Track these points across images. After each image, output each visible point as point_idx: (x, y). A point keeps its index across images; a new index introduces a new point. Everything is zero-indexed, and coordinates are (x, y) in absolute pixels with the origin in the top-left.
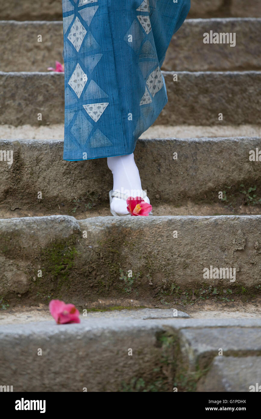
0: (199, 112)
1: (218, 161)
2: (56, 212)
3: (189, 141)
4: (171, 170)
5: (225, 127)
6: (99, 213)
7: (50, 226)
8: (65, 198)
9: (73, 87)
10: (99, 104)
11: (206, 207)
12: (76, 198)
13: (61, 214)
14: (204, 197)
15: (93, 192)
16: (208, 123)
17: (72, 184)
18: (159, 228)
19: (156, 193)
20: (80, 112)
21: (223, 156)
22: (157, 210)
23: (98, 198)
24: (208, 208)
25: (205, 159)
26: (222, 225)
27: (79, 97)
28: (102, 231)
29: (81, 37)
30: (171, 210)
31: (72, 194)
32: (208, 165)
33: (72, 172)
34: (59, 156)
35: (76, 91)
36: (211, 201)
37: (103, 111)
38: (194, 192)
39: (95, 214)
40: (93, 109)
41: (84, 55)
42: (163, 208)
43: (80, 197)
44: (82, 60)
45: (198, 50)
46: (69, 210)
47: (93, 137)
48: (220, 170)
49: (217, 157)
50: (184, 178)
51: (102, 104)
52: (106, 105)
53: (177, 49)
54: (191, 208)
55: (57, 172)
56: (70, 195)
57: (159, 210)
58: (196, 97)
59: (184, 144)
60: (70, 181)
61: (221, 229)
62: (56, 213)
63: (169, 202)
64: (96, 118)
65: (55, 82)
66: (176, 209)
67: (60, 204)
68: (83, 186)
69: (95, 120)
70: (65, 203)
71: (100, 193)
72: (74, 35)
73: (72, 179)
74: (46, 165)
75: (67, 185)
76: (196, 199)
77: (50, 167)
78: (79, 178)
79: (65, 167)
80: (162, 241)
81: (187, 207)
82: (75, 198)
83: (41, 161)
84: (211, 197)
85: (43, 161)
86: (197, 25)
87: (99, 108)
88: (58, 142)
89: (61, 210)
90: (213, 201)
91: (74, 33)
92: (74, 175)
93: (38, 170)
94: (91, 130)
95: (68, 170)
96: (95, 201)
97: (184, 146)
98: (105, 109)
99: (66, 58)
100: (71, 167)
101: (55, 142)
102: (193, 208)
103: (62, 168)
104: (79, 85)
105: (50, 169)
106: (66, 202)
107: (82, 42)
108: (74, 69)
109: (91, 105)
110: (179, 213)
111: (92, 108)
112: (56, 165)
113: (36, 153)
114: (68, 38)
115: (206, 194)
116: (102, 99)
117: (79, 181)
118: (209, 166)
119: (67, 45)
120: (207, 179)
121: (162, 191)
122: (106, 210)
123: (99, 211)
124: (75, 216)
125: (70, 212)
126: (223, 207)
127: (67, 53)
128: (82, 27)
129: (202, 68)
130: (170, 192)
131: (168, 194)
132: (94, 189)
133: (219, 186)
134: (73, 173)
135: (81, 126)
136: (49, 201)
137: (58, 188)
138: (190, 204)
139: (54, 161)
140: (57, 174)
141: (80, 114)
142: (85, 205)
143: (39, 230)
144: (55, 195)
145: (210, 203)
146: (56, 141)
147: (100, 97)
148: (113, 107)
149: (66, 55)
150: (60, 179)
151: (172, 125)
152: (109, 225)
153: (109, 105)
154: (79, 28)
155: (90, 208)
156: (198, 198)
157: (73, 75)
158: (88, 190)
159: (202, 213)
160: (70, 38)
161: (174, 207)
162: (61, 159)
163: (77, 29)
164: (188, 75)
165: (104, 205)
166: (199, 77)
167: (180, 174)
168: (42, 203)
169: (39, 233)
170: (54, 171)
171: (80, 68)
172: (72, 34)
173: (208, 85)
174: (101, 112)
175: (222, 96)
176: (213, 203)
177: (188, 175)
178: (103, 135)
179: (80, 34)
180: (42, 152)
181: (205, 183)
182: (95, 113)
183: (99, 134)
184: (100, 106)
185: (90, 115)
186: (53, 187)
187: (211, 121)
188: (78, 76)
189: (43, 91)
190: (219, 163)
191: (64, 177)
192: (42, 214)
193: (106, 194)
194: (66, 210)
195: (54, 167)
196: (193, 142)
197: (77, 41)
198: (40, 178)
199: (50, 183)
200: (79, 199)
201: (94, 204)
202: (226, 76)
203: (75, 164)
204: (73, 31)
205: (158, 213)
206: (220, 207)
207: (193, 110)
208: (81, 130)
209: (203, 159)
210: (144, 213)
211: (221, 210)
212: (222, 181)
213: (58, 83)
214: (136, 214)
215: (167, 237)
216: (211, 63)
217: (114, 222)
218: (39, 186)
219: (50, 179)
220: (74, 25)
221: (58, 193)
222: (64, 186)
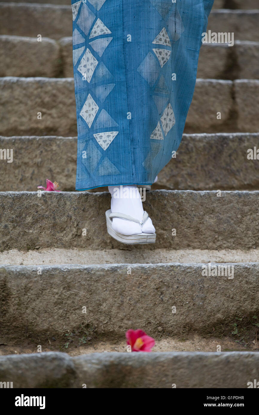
0: (204, 234)
1: (228, 289)
2: (46, 347)
3: (194, 267)
4: (175, 299)
5: (234, 251)
6: (94, 348)
7: (40, 364)
8: (56, 331)
9: (84, 118)
10: (109, 132)
11: (215, 341)
12: (69, 331)
13: (52, 350)
14: (213, 330)
15: (88, 324)
16: (215, 246)
17: (64, 315)
18: (163, 366)
19: (158, 325)
20: (91, 141)
21: (233, 284)
22: (159, 345)
23: (94, 331)
24: (217, 343)
25: (213, 287)
26: (234, 363)
27: (90, 127)
28: (99, 369)
29: (92, 68)
30: (175, 345)
31: (64, 327)
32: (216, 294)
33: (64, 302)
34: (50, 284)
35: (87, 121)
36: (220, 334)
37: (112, 139)
38: (201, 324)
39: (90, 349)
40: (103, 138)
41: (95, 85)
42: (166, 343)
43: (73, 330)
44: (93, 90)
45: (202, 166)
46: (61, 346)
47: (101, 165)
48: (230, 299)
49: (226, 284)
50: (190, 309)
51: (112, 133)
52: (115, 133)
53: (179, 165)
54: (198, 342)
55: (47, 302)
56: (62, 328)
57: (161, 345)
58: (201, 218)
59: (189, 270)
60: (63, 312)
61: (233, 367)
62: (46, 349)
63: (173, 335)
64: (105, 147)
65: (46, 202)
66: (181, 344)
67: (51, 339)
68: (76, 317)
69: (104, 148)
70: (56, 337)
71: (96, 326)
72: (85, 66)
73: (64, 310)
74: (35, 294)
75: (59, 316)
76: (204, 332)
77: (40, 297)
78: (72, 309)
79: (56, 296)
80: (167, 381)
81: (194, 340)
82: (67, 332)
83: (30, 290)
84: (220, 330)
85: (32, 290)
86: (201, 140)
87: (109, 136)
88: (49, 269)
89: (52, 346)
90: (222, 335)
91: (85, 64)
92: (66, 305)
93: (26, 300)
94: (99, 158)
95: (60, 299)
96: (90, 334)
97: (190, 272)
98: (114, 137)
99: (77, 89)
100: (63, 296)
101: (46, 268)
102: (200, 343)
103: (53, 298)
104: (90, 115)
105: (40, 298)
106: (58, 336)
107: (93, 72)
108: (85, 100)
109: (101, 134)
110: (184, 348)
111: (102, 136)
112: (47, 294)
113: (25, 281)
114: (78, 69)
115: (215, 327)
116: (112, 128)
117: (72, 312)
118: (218, 295)
119: (77, 77)
120: (216, 309)
121: (165, 323)
122: (102, 344)
123: (95, 346)
124: (67, 352)
125: (61, 347)
126: (234, 341)
127: (78, 84)
128: (93, 58)
129: (207, 186)
130: (174, 323)
131: (172, 326)
132: (89, 321)
133: (229, 317)
134: (66, 303)
135: (91, 156)
136: (38, 336)
137: (48, 320)
138: (197, 338)
139: (45, 290)
140: (47, 305)
141: (91, 144)
142: (79, 339)
143: (27, 370)
144: (45, 328)
145: (219, 337)
146: (48, 268)
147: (111, 126)
148: (122, 136)
149: (77, 87)
150: (51, 310)
151: (175, 249)
152: (107, 363)
153: (118, 134)
154: (90, 59)
155: (85, 342)
156: (206, 331)
157: (84, 106)
158: (82, 322)
159: (210, 348)
160: (81, 70)
161: (179, 341)
162: (52, 288)
163: (88, 61)
164: (191, 193)
165: (101, 339)
166: (204, 196)
167: (185, 303)
168: (31, 337)
169: (28, 374)
170: (44, 301)
171: (91, 98)
172: (83, 66)
173: (215, 205)
174: (110, 141)
175: (230, 217)
176: (223, 337)
177: (194, 305)
178: (111, 163)
179: (91, 65)
180: (31, 280)
181: (213, 314)
182: (105, 141)
183: (107, 162)
184: (109, 134)
185: (99, 143)
186: (44, 319)
187: (218, 244)
188: (90, 106)
189: (32, 211)
190: (228, 292)
191: (55, 308)
192: (30, 351)
193: (103, 327)
194: (58, 345)
195: (45, 296)
196: (199, 267)
197: (88, 72)
198: (29, 309)
199: (40, 314)
200: (72, 332)
201: (89, 338)
202: (234, 195)
203: (68, 293)
204: (83, 62)
205: (161, 348)
206: (231, 342)
207: (198, 231)
208: (91, 159)
209: (210, 287)
210: (146, 348)
211: (232, 345)
212: (232, 312)
213: (49, 203)
214: (137, 349)
215: (173, 376)
216: (217, 181)
217: (112, 359)
218: (27, 318)
219: (40, 310)
220: (84, 57)
221: (48, 326)
222: (56, 317)
